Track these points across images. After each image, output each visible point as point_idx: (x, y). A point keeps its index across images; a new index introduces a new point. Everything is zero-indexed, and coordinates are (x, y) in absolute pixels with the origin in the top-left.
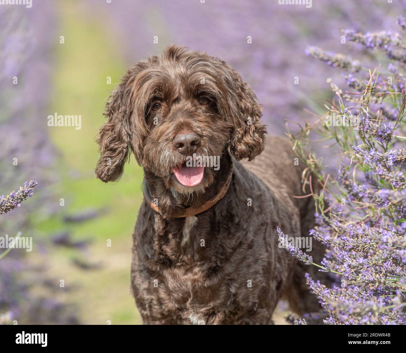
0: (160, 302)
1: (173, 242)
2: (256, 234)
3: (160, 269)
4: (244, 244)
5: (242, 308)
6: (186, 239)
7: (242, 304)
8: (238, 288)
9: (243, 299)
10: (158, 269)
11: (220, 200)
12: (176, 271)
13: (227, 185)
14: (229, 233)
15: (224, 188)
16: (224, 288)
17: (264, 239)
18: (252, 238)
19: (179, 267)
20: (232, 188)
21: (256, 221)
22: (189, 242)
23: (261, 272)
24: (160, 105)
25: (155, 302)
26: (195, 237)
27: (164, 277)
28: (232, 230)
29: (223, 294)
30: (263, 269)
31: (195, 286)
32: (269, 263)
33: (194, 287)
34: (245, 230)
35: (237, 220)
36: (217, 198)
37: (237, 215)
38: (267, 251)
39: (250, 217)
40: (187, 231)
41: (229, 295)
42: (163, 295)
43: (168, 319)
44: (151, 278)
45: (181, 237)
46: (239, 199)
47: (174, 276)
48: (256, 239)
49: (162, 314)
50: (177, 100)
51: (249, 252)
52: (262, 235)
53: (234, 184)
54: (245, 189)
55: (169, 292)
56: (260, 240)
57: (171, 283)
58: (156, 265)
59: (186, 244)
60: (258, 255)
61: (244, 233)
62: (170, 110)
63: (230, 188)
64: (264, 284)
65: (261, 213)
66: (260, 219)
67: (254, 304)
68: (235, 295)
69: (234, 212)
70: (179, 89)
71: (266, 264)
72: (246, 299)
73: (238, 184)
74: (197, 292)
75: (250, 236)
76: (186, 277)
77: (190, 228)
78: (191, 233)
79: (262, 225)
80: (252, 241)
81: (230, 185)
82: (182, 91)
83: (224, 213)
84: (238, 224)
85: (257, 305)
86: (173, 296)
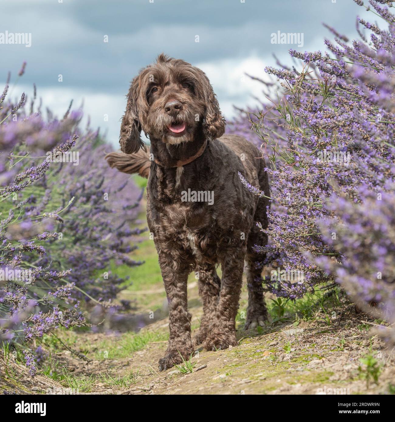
0: (165, 229)
1: (170, 186)
2: (225, 180)
3: (163, 205)
4: (218, 187)
5: (223, 230)
6: (178, 183)
7: (223, 227)
8: (218, 216)
9: (223, 224)
10: (162, 205)
11: (200, 157)
12: (174, 206)
13: (203, 147)
14: (207, 180)
15: (201, 149)
16: (207, 216)
17: (233, 183)
18: (223, 183)
19: (176, 203)
20: (208, 150)
21: (225, 172)
22: (181, 185)
23: (233, 205)
24: (157, 89)
25: (161, 229)
26: (184, 180)
27: (166, 211)
28: (209, 178)
29: (208, 220)
30: (234, 204)
31: (188, 214)
32: (239, 199)
33: (187, 216)
34: (217, 177)
35: (212, 171)
36: (197, 156)
37: (212, 168)
38: (236, 191)
39: (220, 169)
40: (178, 177)
41: (212, 221)
42: (166, 224)
43: (171, 240)
44: (158, 213)
45: (175, 182)
46: (213, 157)
47: (173, 209)
48: (226, 183)
49: (166, 237)
50: (168, 84)
51: (223, 192)
52: (231, 181)
53: (209, 147)
54: (216, 150)
55: (170, 221)
56: (229, 184)
57: (171, 214)
58: (160, 203)
59: (179, 186)
60: (229, 195)
61: (217, 179)
62: (163, 90)
63: (206, 150)
64: (236, 213)
65: (228, 166)
66: (228, 170)
67: (231, 227)
68: (216, 221)
69: (209, 166)
70: (168, 76)
71: (236, 200)
72: (225, 223)
73: (212, 147)
74: (190, 218)
75: (222, 182)
76: (181, 209)
77: (180, 175)
78: (181, 178)
79: (230, 174)
80: (223, 185)
81: (206, 148)
82: (171, 78)
83: (202, 166)
84: (213, 174)
85: (233, 227)
86: (173, 223)
